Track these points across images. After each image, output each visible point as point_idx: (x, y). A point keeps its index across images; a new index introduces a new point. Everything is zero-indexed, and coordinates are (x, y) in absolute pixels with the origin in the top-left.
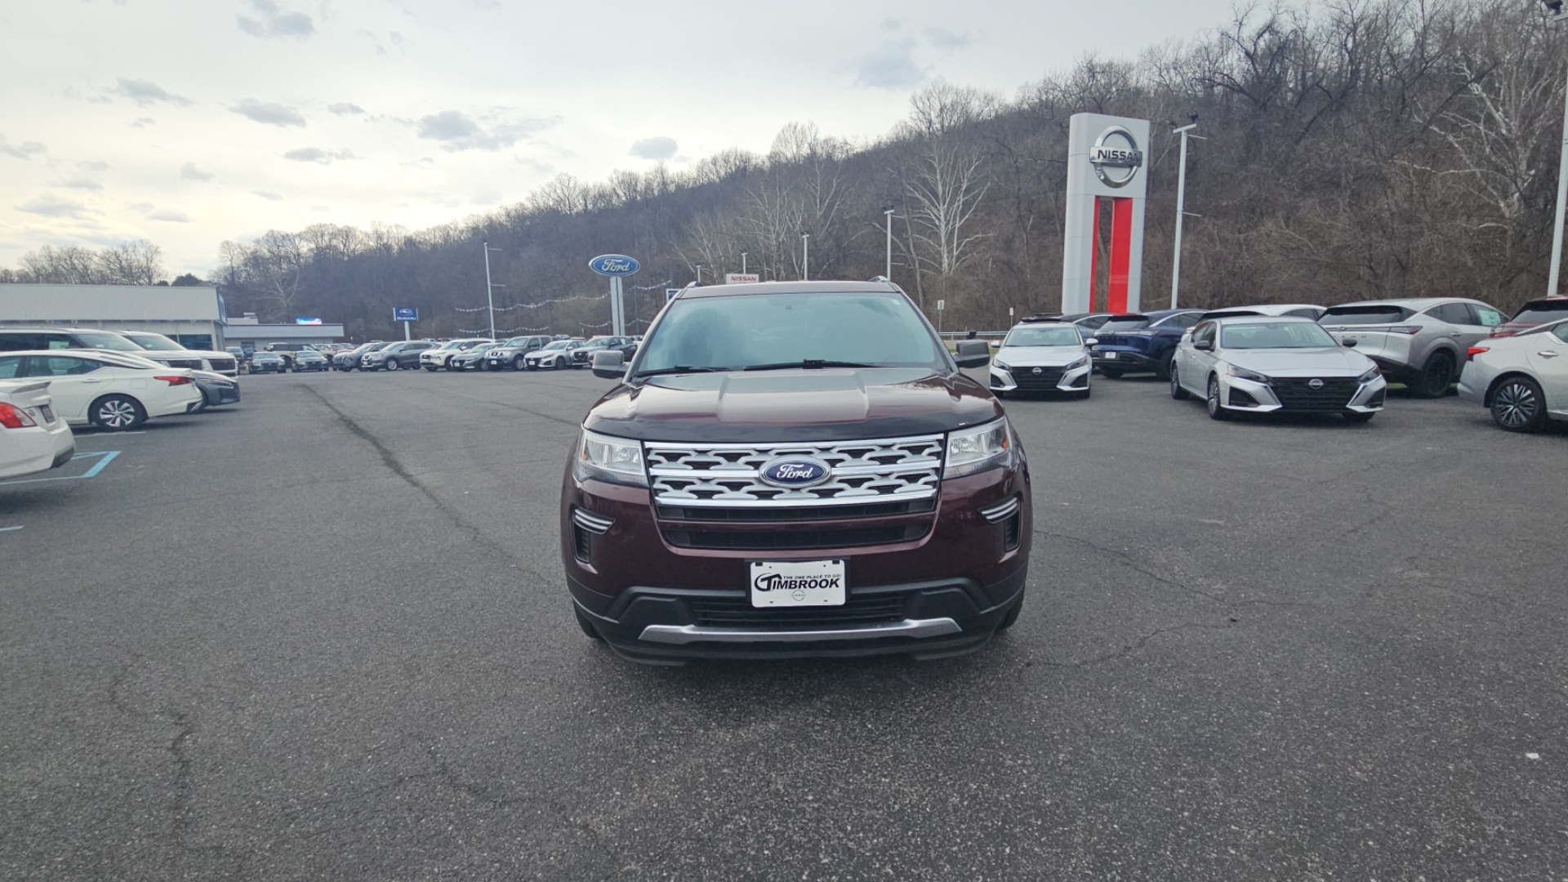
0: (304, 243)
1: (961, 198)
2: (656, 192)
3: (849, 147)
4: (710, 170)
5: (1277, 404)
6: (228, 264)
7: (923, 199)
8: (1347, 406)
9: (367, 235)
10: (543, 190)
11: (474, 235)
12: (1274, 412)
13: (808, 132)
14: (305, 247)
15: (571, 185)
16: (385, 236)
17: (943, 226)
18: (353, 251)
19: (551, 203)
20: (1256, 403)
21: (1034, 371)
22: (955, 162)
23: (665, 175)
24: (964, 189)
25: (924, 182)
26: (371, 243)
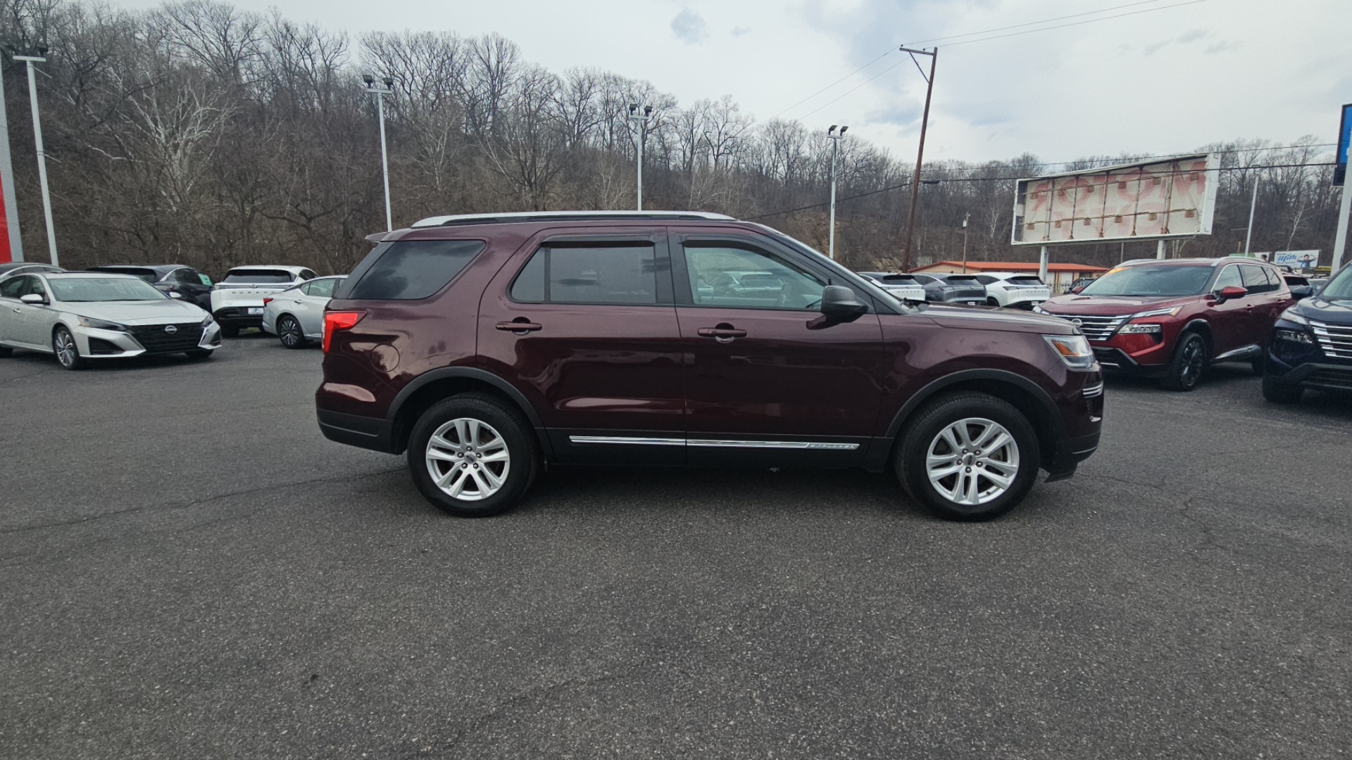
5: (142, 349)
8: (199, 345)
12: (139, 356)
20: (121, 350)
21: (166, 330)
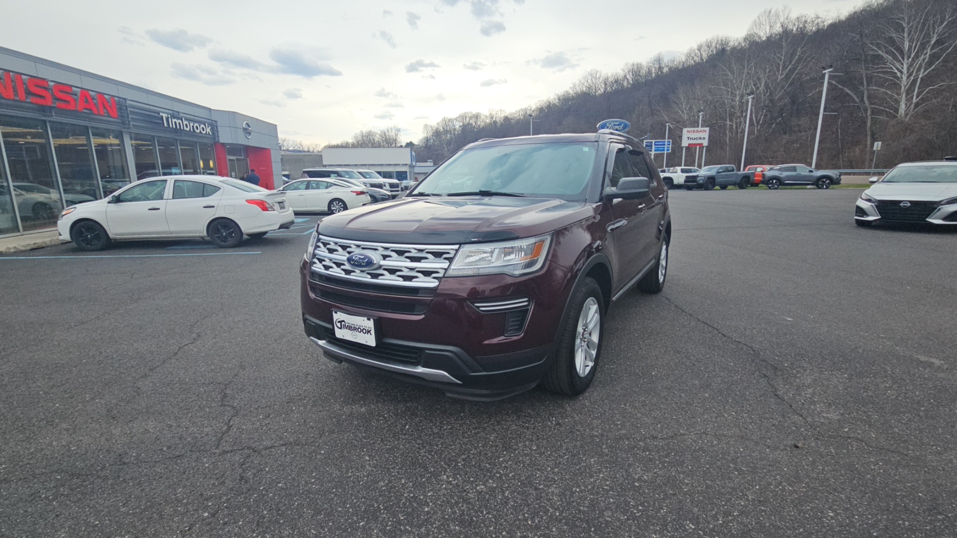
0: (457, 123)
1: (928, 51)
2: (654, 75)
3: (820, 20)
4: (695, 55)
6: (426, 135)
7: (885, 55)
9: (486, 117)
10: (580, 81)
11: (540, 112)
13: (781, 14)
14: (458, 125)
15: (598, 76)
16: (495, 116)
17: (904, 78)
18: (479, 126)
19: (584, 89)
22: (926, 20)
23: (661, 62)
24: (932, 42)
25: (892, 41)
26: (488, 121)
